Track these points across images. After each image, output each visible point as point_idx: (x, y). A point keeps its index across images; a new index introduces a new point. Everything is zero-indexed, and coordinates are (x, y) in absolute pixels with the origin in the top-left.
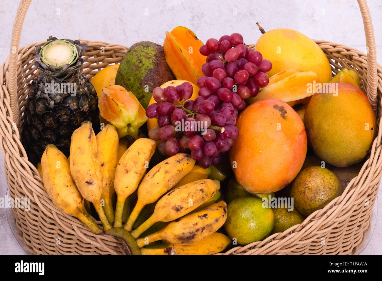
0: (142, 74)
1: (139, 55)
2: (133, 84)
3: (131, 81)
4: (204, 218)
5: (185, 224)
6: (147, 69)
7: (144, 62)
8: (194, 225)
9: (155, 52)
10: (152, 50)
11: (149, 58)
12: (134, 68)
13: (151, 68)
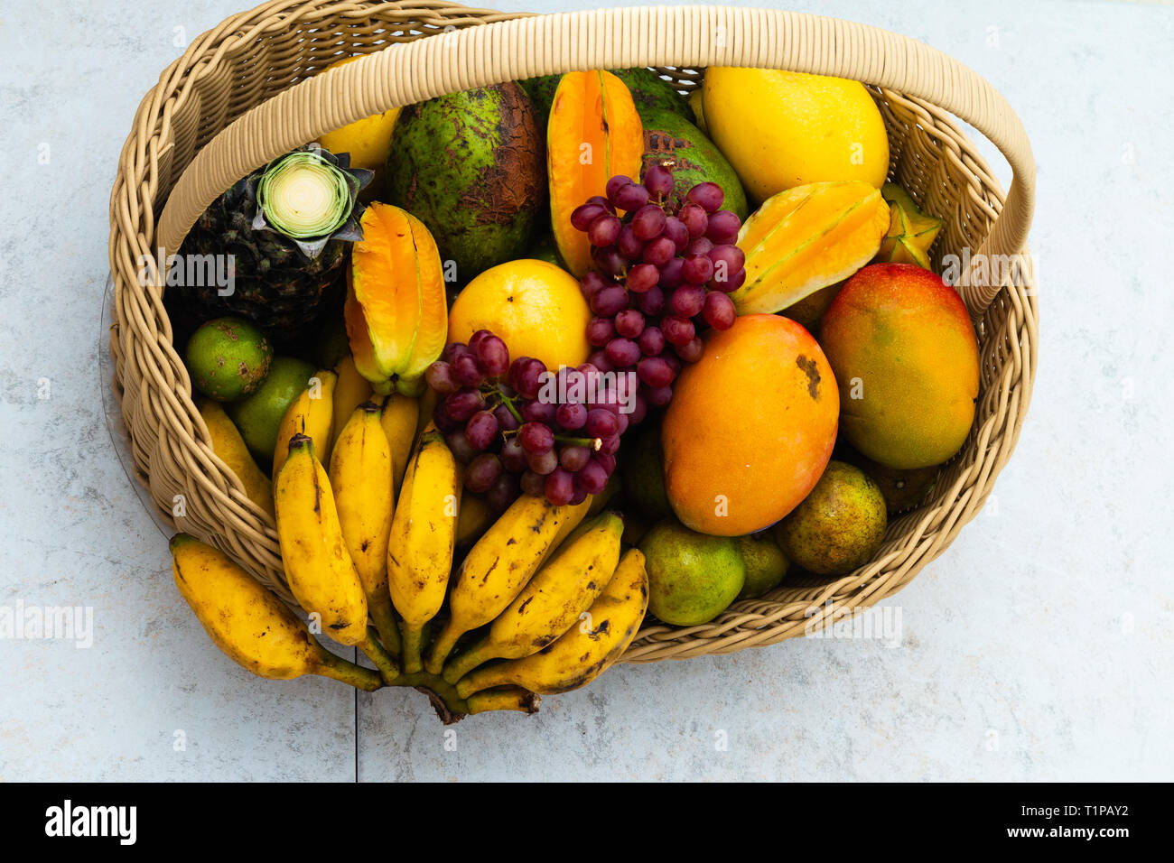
0: (466, 177)
1: (461, 124)
2: (442, 197)
3: (435, 188)
4: (602, 635)
5: (561, 660)
6: (478, 166)
7: (471, 148)
8: (581, 659)
9: (498, 116)
10: (490, 111)
11: (484, 136)
12: (447, 158)
13: (488, 166)
